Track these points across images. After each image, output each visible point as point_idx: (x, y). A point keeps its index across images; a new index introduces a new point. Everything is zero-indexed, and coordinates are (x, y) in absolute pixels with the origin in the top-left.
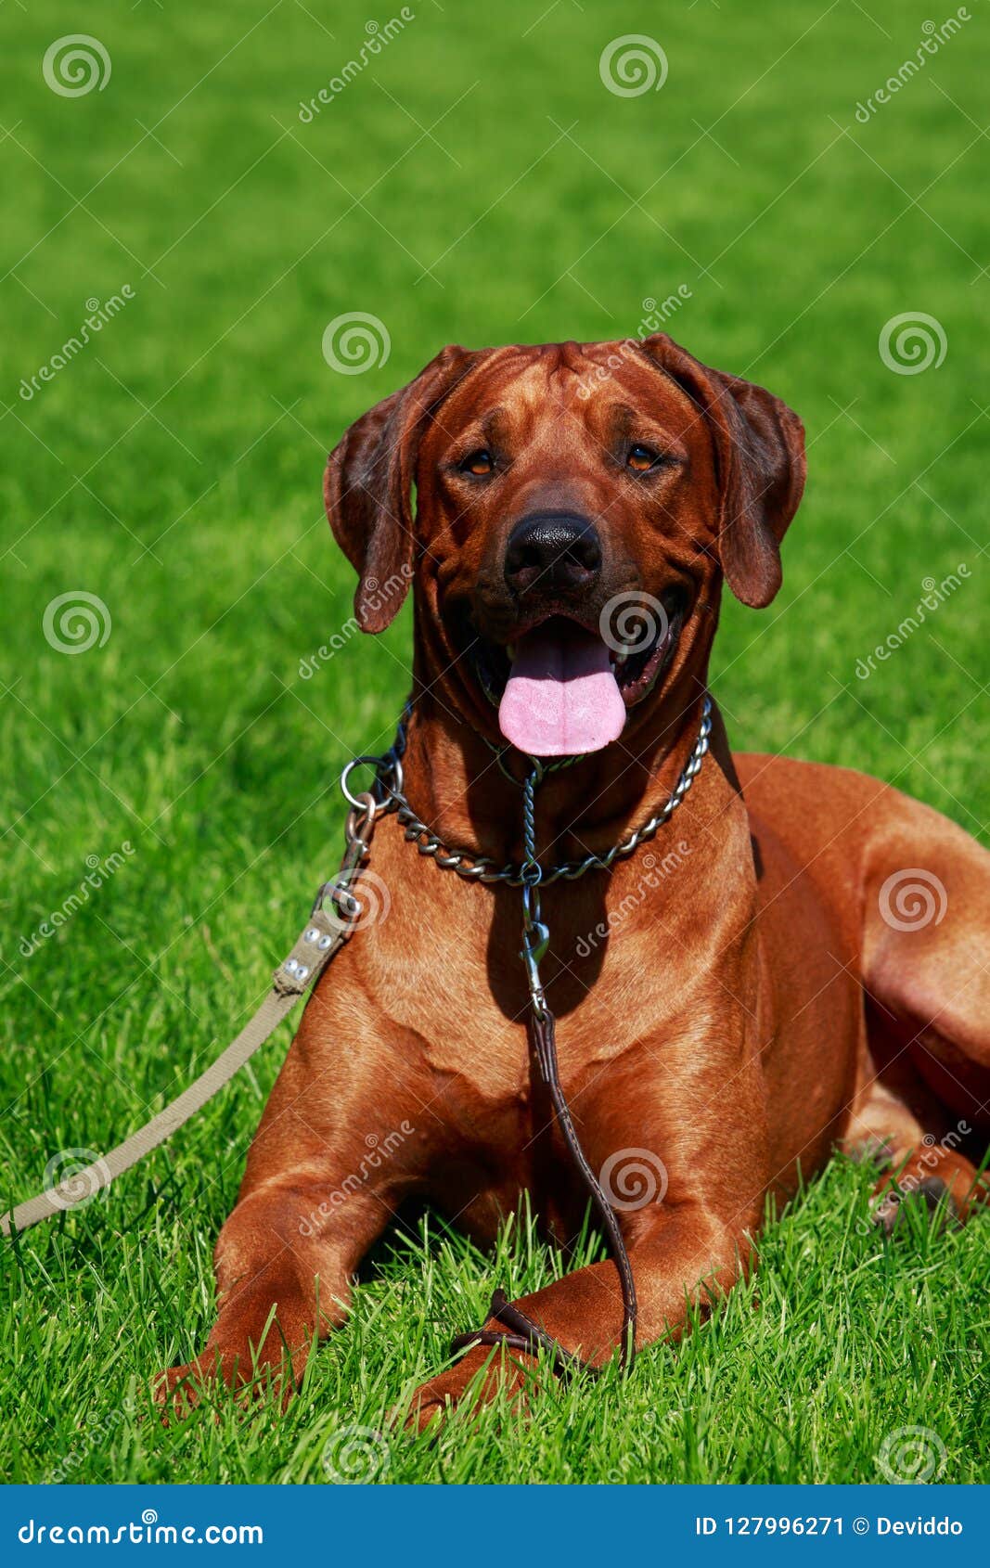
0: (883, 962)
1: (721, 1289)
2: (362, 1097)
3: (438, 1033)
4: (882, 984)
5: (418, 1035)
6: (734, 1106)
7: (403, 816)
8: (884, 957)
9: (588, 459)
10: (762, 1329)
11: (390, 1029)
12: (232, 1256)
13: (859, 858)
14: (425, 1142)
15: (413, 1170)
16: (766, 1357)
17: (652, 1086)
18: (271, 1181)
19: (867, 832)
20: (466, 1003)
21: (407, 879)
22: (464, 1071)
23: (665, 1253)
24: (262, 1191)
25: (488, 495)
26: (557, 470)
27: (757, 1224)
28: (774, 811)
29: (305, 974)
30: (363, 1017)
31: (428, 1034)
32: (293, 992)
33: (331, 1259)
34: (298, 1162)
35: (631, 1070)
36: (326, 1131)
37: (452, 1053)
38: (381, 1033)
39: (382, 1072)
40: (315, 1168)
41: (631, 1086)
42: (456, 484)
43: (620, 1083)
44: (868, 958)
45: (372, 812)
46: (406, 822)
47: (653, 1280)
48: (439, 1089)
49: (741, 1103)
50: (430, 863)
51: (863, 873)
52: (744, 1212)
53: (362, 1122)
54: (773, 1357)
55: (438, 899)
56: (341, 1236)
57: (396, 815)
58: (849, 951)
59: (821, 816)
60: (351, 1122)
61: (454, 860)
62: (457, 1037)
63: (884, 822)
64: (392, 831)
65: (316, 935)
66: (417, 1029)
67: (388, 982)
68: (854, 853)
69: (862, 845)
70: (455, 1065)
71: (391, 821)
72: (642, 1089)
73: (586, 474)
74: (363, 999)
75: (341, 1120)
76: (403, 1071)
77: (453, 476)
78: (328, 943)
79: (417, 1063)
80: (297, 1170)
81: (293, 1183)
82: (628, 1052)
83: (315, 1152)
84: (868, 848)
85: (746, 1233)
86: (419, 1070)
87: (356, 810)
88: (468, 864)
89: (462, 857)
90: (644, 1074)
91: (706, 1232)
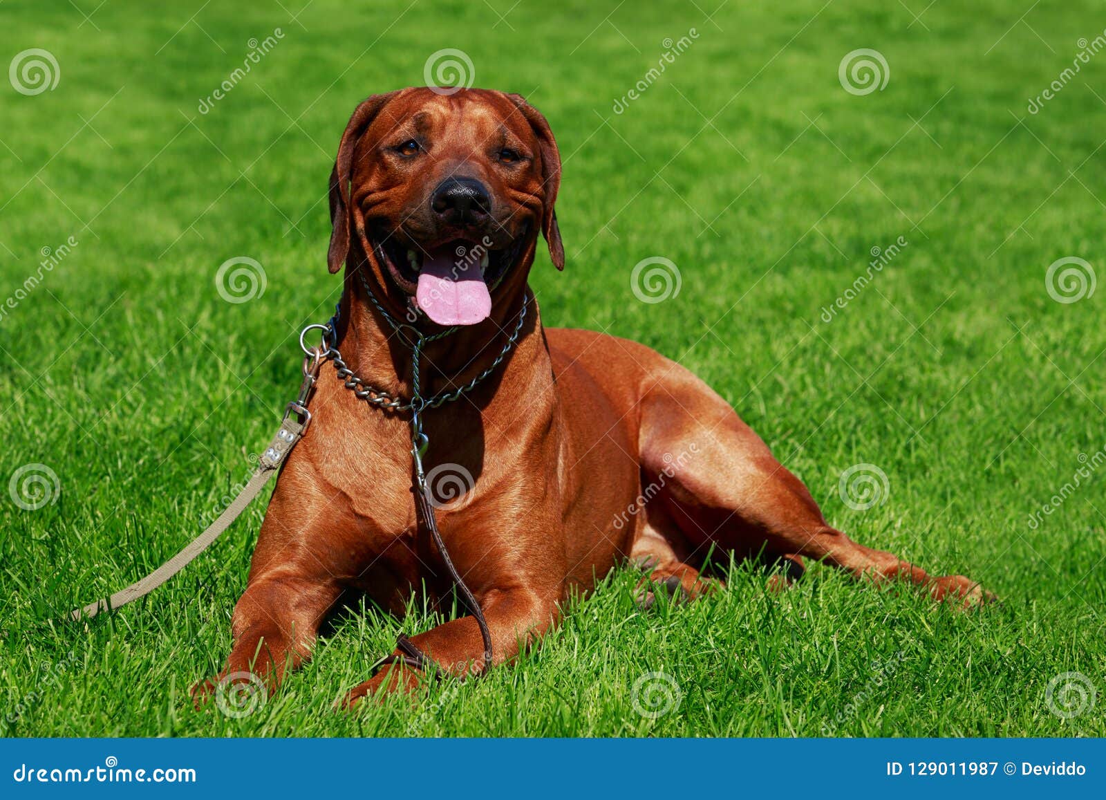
0: (650, 445)
1: (539, 632)
2: (314, 527)
3: (357, 493)
4: (650, 459)
5: (344, 494)
6: (539, 532)
7: (336, 362)
8: (650, 443)
9: (478, 150)
10: (562, 657)
11: (328, 488)
12: (241, 620)
13: (638, 388)
14: (353, 558)
15: (349, 573)
16: (565, 672)
17: (486, 525)
18: (264, 576)
19: (643, 374)
20: (372, 477)
21: (338, 401)
22: (373, 517)
23: (504, 613)
24: (259, 582)
25: (412, 168)
26: (460, 154)
27: (562, 599)
28: (588, 361)
29: (278, 457)
30: (313, 482)
31: (351, 494)
32: (271, 468)
33: (302, 622)
34: (279, 565)
35: (472, 516)
36: (294, 546)
37: (366, 506)
38: (323, 492)
39: (327, 514)
40: (290, 568)
41: (473, 526)
42: (391, 159)
43: (466, 524)
44: (642, 445)
45: (318, 358)
46: (338, 366)
47: (496, 628)
48: (359, 526)
49: (544, 530)
50: (353, 393)
51: (640, 398)
52: (553, 591)
53: (314, 542)
54: (569, 672)
55: (356, 415)
56: (308, 608)
57: (333, 362)
58: (631, 443)
59: (615, 365)
60: (307, 543)
61: (365, 393)
62: (368, 497)
63: (651, 370)
64: (330, 371)
65: (285, 433)
66: (343, 489)
67: (327, 462)
68: (635, 387)
69: (639, 381)
70: (367, 513)
71: (330, 365)
72: (479, 527)
73: (475, 158)
74: (311, 469)
75: (303, 542)
76: (339, 513)
77: (389, 153)
78: (292, 438)
79: (346, 510)
80: (279, 569)
81: (277, 576)
82: (470, 506)
83: (288, 558)
84: (643, 383)
85: (556, 603)
86: (347, 514)
87: (309, 357)
88: (374, 396)
89: (370, 391)
90: (480, 518)
91: (528, 602)
